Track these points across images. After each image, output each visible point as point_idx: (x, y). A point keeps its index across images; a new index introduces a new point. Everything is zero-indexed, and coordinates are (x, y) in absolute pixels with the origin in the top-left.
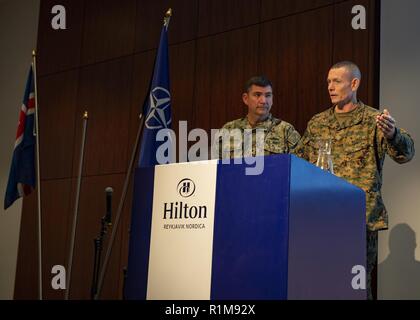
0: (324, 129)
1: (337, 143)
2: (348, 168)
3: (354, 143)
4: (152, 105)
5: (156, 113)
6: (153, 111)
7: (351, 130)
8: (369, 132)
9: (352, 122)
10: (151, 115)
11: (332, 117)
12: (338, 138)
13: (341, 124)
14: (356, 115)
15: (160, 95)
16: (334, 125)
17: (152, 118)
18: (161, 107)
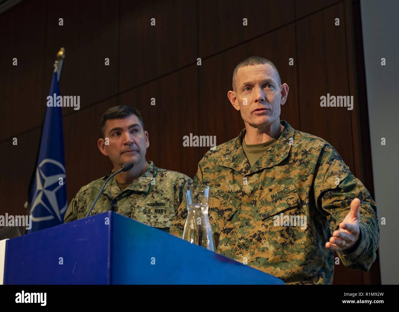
0: (224, 173)
1: (245, 198)
2: (265, 244)
3: (275, 199)
4: (39, 186)
5: (45, 198)
6: (40, 195)
7: (270, 175)
8: (302, 178)
9: (271, 160)
10: (38, 200)
11: (239, 151)
12: (248, 189)
13: (252, 163)
14: (280, 147)
15: (50, 170)
16: (242, 166)
17: (40, 205)
18: (50, 188)
